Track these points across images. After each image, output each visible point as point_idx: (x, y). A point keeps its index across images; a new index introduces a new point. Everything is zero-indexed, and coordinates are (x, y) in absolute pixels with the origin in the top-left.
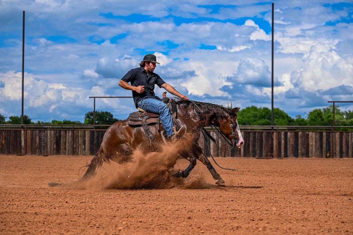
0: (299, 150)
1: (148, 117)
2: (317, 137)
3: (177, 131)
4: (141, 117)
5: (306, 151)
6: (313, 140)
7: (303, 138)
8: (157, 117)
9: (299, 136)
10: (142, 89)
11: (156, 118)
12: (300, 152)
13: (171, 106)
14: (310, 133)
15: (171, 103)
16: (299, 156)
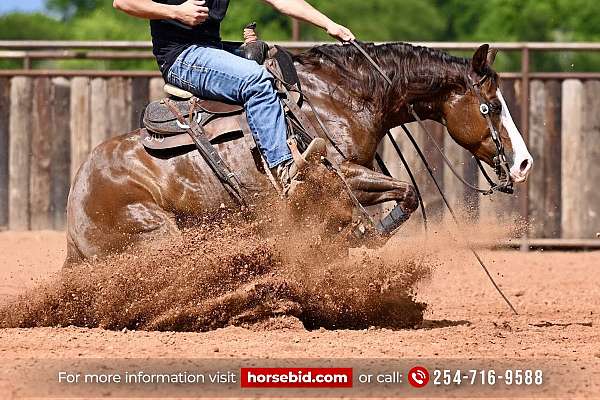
0: (11, 184)
1: (208, 116)
2: (118, 110)
3: (301, 152)
4: (186, 117)
5: (52, 190)
6: (94, 125)
7: (35, 114)
8: (239, 113)
9: (14, 100)
10: (200, 12)
11: (236, 116)
12: (16, 200)
13: (279, 69)
14: (77, 85)
15: (275, 56)
16: (12, 223)
